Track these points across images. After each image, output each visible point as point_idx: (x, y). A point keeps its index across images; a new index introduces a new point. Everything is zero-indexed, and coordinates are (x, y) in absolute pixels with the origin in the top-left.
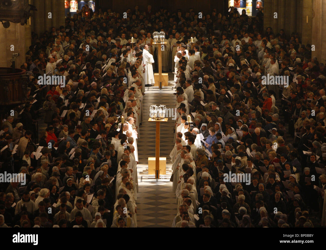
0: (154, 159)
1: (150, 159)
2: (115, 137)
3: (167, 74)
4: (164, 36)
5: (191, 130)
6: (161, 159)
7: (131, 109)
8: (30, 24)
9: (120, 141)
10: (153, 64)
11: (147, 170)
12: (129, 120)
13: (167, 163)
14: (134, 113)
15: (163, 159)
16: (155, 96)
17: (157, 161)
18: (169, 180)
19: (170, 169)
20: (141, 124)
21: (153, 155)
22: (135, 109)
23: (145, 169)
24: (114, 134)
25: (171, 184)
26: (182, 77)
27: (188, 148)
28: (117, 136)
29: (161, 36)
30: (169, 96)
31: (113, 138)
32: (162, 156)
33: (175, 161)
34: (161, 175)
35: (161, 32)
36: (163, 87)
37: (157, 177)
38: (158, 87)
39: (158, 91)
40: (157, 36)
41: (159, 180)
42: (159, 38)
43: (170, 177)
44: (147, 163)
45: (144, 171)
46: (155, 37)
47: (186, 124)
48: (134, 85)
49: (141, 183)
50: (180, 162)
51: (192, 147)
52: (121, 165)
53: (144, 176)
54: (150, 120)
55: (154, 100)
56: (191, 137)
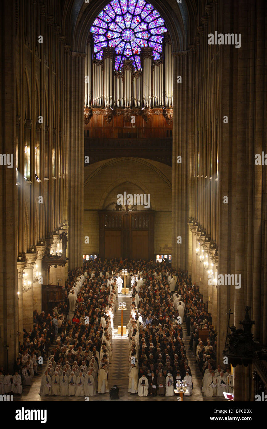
0: (120, 327)
1: (119, 327)
2: (102, 317)
3: (128, 288)
4: (127, 271)
5: (137, 314)
6: (123, 327)
7: (111, 304)
8: (67, 266)
9: (105, 318)
10: (122, 284)
11: (117, 332)
12: (109, 309)
13: (127, 329)
14: (112, 306)
15: (124, 327)
16: (123, 298)
17: (122, 328)
18: (127, 337)
19: (128, 331)
20: (115, 311)
21: (120, 325)
22: (112, 304)
23: (117, 331)
24: (103, 316)
25: (128, 338)
26: (134, 289)
27: (136, 322)
28: (104, 317)
29: (125, 271)
30: (128, 298)
31: (102, 318)
32: (124, 325)
33: (130, 328)
34: (123, 334)
35: (125, 269)
36: (126, 294)
37: (122, 335)
38: (124, 294)
39: (124, 296)
40: (124, 271)
41: (123, 336)
42: (125, 272)
43: (127, 335)
44: (117, 329)
45: (116, 332)
46: (123, 272)
47: (135, 311)
48: (112, 293)
49: (113, 338)
50: (132, 328)
51: (137, 321)
52: (104, 329)
53: (116, 335)
54: (119, 309)
55: (123, 300)
56: (137, 317)
